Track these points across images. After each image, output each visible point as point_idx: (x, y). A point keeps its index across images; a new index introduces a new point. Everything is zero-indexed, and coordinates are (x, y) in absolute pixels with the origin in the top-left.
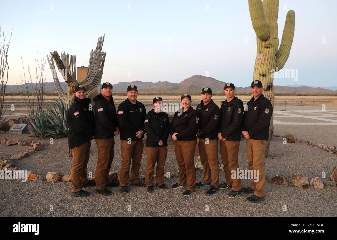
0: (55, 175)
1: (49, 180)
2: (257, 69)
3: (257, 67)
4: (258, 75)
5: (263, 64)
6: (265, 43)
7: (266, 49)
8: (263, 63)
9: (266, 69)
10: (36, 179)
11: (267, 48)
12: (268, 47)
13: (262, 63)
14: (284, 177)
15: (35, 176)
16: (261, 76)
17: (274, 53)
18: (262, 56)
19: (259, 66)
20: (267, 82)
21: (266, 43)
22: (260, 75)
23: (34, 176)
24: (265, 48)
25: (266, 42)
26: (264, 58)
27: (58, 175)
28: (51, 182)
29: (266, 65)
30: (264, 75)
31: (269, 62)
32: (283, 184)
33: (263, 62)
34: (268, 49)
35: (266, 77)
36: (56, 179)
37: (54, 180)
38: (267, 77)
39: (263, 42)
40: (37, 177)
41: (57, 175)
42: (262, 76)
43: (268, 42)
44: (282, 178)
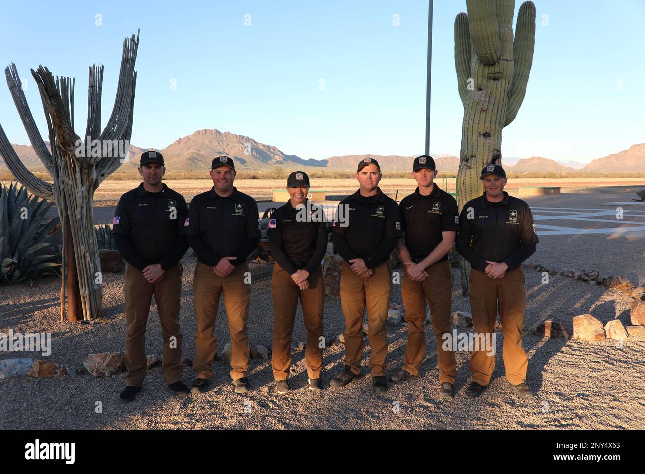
0: (113, 357)
1: (98, 370)
2: (471, 122)
3: (472, 117)
4: (476, 135)
5: (484, 113)
6: (490, 68)
7: (491, 81)
8: (484, 110)
9: (491, 122)
10: (59, 374)
11: (495, 79)
12: (496, 77)
13: (482, 110)
14: (560, 324)
15: (55, 368)
16: (480, 136)
17: (506, 91)
18: (483, 95)
19: (477, 116)
20: (492, 149)
21: (492, 70)
22: (480, 134)
23: (52, 368)
24: (490, 79)
25: (493, 68)
26: (487, 99)
27: (119, 357)
28: (104, 374)
29: (490, 115)
30: (487, 135)
31: (496, 108)
32: (561, 336)
33: (485, 108)
34: (496, 81)
35: (490, 139)
36: (115, 366)
37: (111, 369)
38: (492, 138)
39: (487, 67)
40: (61, 369)
41: (117, 358)
42: (482, 136)
43: (497, 68)
44: (559, 325)
